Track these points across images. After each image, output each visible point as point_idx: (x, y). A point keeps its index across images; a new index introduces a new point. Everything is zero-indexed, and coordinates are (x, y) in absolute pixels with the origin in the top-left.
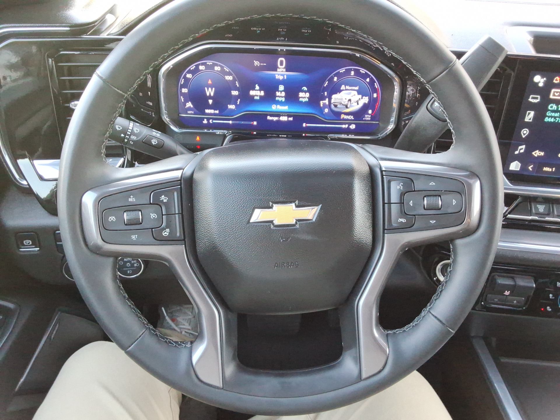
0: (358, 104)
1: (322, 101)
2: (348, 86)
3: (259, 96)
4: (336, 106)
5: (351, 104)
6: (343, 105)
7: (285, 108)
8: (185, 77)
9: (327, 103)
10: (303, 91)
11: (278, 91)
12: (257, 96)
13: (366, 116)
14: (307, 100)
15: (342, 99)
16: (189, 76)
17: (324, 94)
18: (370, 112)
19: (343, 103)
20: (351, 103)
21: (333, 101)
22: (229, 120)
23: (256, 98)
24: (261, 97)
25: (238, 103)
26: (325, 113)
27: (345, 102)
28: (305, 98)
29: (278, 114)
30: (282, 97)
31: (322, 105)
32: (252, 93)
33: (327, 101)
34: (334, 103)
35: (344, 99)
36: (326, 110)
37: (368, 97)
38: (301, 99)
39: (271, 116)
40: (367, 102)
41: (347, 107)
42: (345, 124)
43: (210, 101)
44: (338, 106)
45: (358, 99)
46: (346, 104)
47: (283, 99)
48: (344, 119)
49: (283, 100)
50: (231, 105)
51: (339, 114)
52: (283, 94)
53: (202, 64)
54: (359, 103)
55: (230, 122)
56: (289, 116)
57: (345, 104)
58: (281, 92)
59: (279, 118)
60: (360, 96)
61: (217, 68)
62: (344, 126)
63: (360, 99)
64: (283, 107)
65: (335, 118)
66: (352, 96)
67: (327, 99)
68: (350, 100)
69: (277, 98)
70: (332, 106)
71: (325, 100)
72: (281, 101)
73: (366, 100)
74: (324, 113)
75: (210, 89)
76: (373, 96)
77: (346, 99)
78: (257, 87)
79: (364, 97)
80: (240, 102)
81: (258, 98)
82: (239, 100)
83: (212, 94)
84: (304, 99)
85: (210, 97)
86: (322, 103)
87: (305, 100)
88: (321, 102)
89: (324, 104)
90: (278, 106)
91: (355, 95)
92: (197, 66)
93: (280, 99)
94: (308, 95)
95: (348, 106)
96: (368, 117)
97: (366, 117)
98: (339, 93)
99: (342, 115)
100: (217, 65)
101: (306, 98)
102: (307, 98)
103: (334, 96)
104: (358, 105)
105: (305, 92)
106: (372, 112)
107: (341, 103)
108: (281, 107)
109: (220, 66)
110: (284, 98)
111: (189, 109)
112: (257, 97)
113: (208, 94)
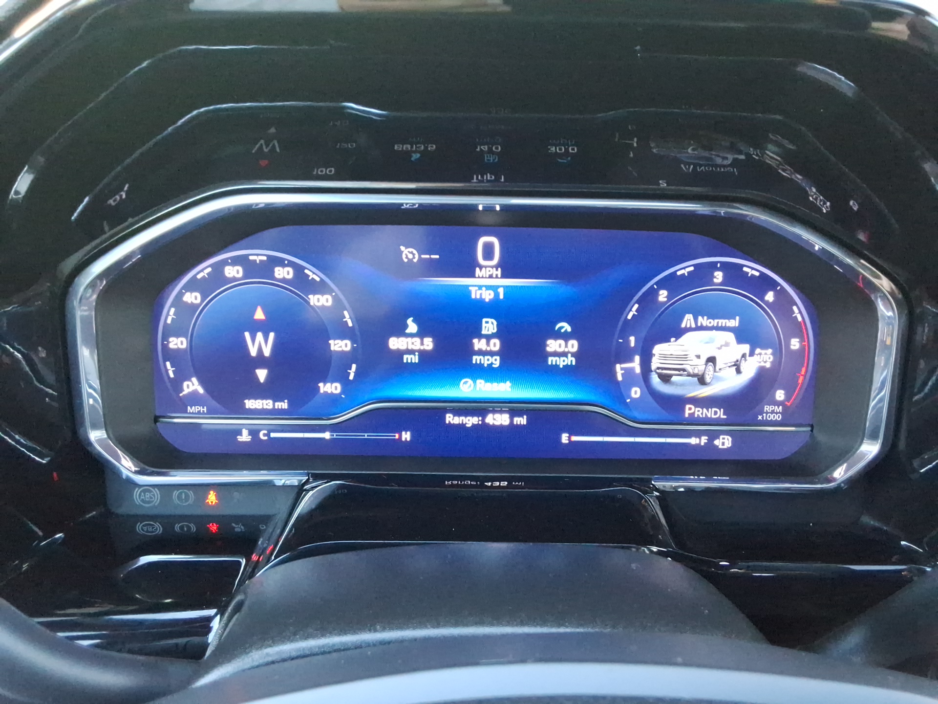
0: (738, 371)
1: (620, 363)
2: (705, 318)
3: (417, 353)
4: (665, 379)
5: (715, 371)
6: (689, 375)
7: (503, 389)
8: (178, 301)
9: (638, 370)
10: (558, 335)
11: (480, 336)
12: (411, 352)
13: (767, 408)
14: (571, 360)
15: (685, 357)
16: (192, 298)
17: (628, 342)
18: (780, 395)
19: (691, 371)
20: (717, 369)
21: (655, 363)
22: (322, 429)
23: (407, 358)
24: (423, 354)
25: (351, 377)
26: (633, 400)
27: (699, 366)
28: (564, 354)
29: (480, 407)
30: (492, 354)
31: (620, 378)
32: (395, 343)
33: (636, 365)
34: (658, 368)
35: (692, 356)
36: (636, 392)
37: (770, 351)
38: (551, 360)
39: (458, 412)
40: (768, 365)
41: (702, 381)
42: (698, 434)
43: (262, 374)
44: (674, 379)
45: (739, 357)
46: (700, 373)
47: (496, 361)
48: (694, 421)
49: (494, 362)
50: (328, 385)
51: (676, 403)
52: (496, 345)
53: (235, 261)
54: (742, 369)
55: (327, 435)
56: (514, 413)
57: (696, 371)
58: (488, 338)
59: (483, 420)
60: (746, 348)
61: (283, 273)
62: (693, 441)
63: (744, 356)
64: (495, 384)
65: (664, 415)
66: (719, 348)
67: (637, 358)
68: (712, 360)
69: (476, 359)
70: (655, 380)
71: (631, 360)
72: (490, 365)
73: (765, 358)
74: (628, 401)
75: (260, 336)
76: (788, 344)
77: (698, 357)
78: (412, 327)
79: (758, 351)
80: (356, 373)
81: (415, 359)
82: (354, 366)
83: (267, 352)
84: (562, 359)
85: (260, 362)
86: (619, 370)
87: (565, 364)
88: (618, 367)
89: (628, 373)
90: (480, 382)
91: (727, 344)
92: (218, 268)
93: (486, 361)
94: (573, 345)
95: (708, 379)
96: (772, 413)
97: (767, 413)
98: (676, 341)
99: (688, 406)
100: (281, 263)
101: (569, 355)
102: (573, 355)
103: (659, 349)
104: (741, 375)
105: (566, 337)
106: (788, 396)
107: (684, 370)
108: (489, 384)
109: (291, 264)
110: (498, 358)
111: (194, 398)
112: (412, 356)
113: (253, 352)
